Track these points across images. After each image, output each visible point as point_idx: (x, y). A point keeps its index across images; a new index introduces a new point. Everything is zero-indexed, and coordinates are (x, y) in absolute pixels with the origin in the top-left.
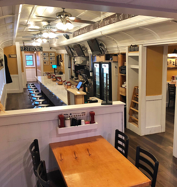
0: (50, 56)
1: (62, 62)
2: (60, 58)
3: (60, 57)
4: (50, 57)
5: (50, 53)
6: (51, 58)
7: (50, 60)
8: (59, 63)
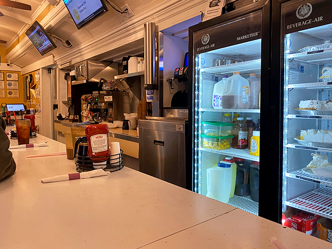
0: (8, 79)
1: (34, 88)
2: (30, 82)
3: (31, 80)
4: (7, 82)
5: (7, 74)
6: (10, 85)
7: (8, 87)
8: (28, 90)
